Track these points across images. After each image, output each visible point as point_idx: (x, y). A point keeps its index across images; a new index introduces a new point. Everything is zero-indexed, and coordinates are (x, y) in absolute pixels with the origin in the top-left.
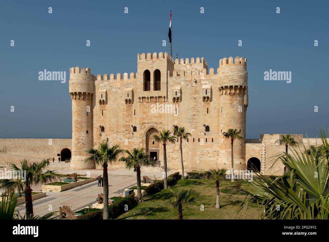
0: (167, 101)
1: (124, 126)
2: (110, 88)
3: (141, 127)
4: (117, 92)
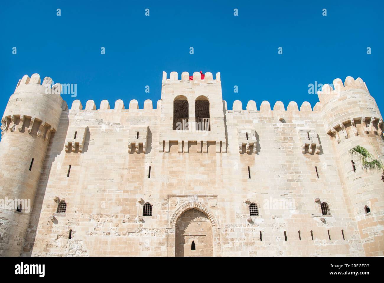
0: (226, 152)
1: (120, 202)
2: (97, 123)
3: (165, 204)
4: (111, 130)
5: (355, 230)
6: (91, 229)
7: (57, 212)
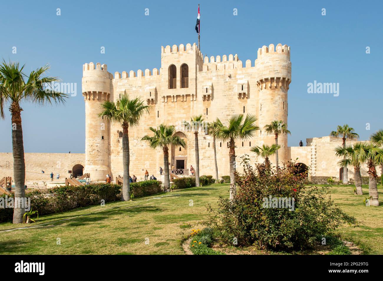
0: (196, 100)
1: (146, 130)
2: (130, 87)
4: (137, 91)
5: (257, 142)
6: (135, 144)
7: (119, 137)
